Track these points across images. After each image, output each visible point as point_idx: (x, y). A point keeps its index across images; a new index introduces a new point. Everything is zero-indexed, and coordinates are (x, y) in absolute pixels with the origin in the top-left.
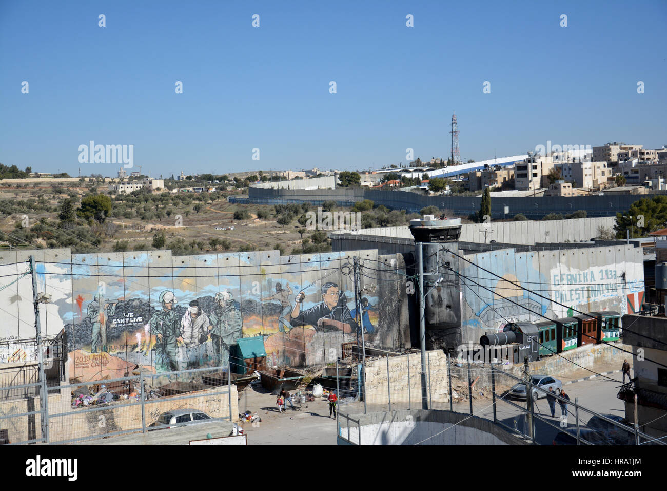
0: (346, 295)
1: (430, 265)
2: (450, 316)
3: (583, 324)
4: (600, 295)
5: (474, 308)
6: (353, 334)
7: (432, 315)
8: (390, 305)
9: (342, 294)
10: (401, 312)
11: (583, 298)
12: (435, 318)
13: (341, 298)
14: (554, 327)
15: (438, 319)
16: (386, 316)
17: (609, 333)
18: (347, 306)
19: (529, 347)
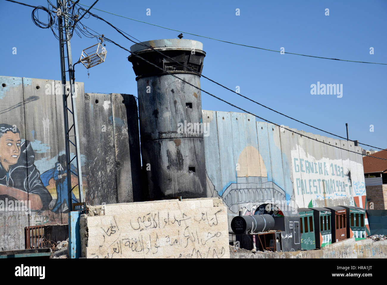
0: (34, 148)
1: (164, 107)
2: (194, 182)
3: (336, 216)
4: (333, 193)
5: (216, 184)
6: (44, 213)
7: (168, 182)
8: (104, 169)
9: (26, 145)
10: (120, 182)
11: (320, 193)
12: (173, 187)
13: (24, 151)
14: (312, 214)
15: (177, 188)
16: (98, 186)
17: (357, 232)
18: (34, 166)
19: (291, 236)
